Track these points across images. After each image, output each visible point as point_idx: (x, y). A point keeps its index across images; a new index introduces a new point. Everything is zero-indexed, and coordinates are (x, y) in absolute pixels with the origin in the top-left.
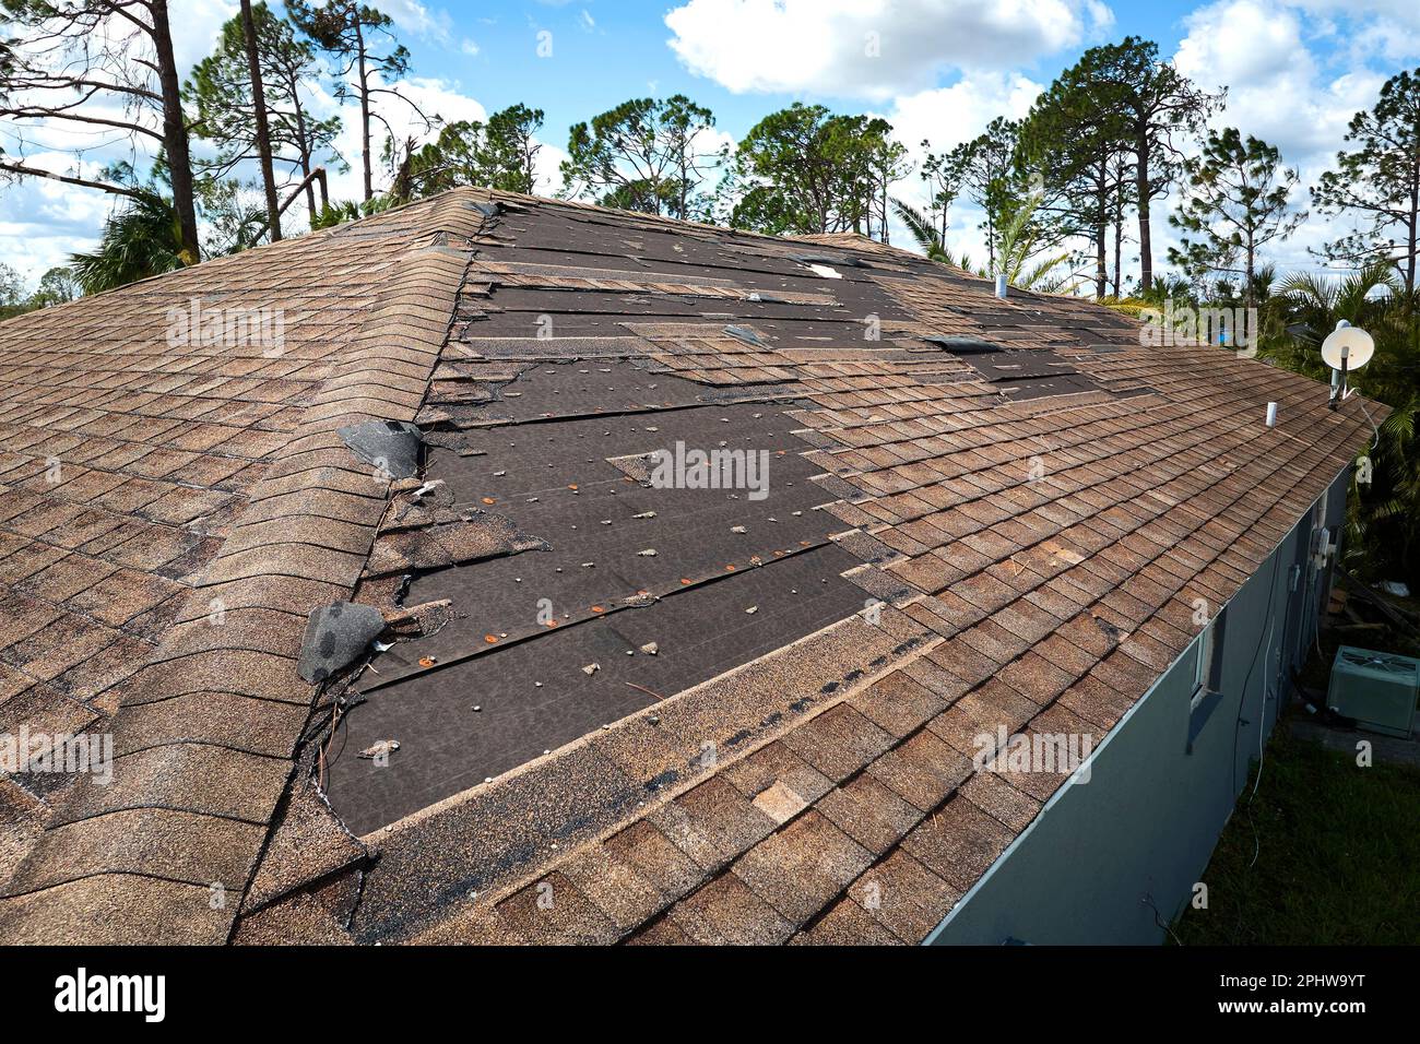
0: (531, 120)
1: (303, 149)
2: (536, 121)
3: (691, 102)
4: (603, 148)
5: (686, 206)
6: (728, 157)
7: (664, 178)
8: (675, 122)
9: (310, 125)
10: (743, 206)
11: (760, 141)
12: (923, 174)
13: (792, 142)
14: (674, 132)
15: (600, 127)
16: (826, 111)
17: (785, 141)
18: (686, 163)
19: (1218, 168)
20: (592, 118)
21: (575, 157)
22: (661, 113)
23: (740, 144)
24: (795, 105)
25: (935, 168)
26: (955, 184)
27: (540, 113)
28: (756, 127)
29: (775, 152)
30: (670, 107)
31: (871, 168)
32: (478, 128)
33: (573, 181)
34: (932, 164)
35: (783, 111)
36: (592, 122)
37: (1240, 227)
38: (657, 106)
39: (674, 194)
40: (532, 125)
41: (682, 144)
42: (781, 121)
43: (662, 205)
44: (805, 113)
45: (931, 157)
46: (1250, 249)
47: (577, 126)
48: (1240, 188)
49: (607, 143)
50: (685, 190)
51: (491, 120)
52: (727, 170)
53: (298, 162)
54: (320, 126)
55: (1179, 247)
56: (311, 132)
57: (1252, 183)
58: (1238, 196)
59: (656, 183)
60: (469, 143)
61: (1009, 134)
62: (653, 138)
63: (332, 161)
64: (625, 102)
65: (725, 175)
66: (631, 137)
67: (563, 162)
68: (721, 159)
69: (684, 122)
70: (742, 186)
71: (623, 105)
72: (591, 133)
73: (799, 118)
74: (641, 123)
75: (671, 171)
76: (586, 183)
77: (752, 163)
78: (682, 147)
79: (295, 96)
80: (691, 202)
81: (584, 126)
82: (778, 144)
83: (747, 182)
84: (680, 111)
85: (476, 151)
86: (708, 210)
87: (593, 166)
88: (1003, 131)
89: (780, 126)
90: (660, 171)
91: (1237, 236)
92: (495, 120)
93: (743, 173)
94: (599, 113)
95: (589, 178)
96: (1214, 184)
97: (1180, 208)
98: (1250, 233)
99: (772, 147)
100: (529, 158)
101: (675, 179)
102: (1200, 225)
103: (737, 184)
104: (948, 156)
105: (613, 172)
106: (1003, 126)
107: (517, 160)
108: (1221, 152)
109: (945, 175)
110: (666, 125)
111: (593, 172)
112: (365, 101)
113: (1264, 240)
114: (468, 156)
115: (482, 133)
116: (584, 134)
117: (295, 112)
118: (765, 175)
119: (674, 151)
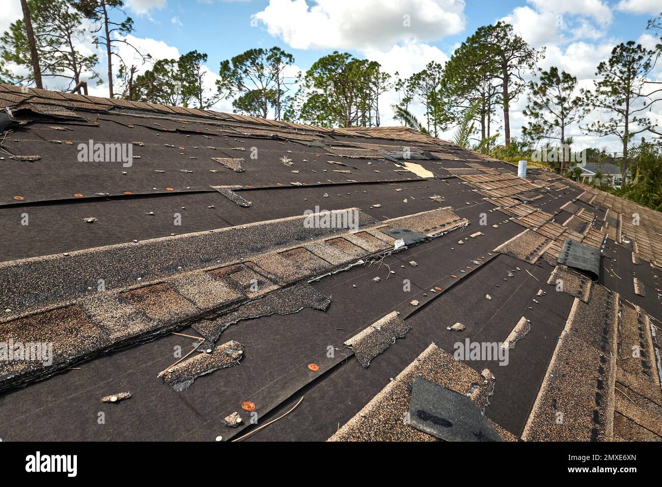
0: (201, 59)
1: (75, 71)
2: (204, 59)
3: (282, 50)
4: (237, 73)
5: (280, 103)
6: (301, 78)
7: (269, 89)
8: (274, 61)
9: (80, 58)
10: (308, 104)
11: (317, 71)
12: (396, 88)
13: (334, 71)
14: (273, 66)
15: (236, 62)
16: (350, 55)
17: (330, 71)
18: (280, 81)
19: (547, 87)
20: (231, 58)
21: (223, 77)
22: (267, 56)
23: (307, 72)
24: (335, 52)
25: (401, 85)
26: (412, 93)
27: (205, 55)
28: (315, 63)
29: (325, 76)
30: (271, 53)
31: (371, 85)
32: (174, 62)
33: (222, 90)
34: (400, 83)
35: (329, 56)
36: (232, 60)
37: (558, 116)
38: (265, 53)
39: (274, 97)
40: (202, 61)
41: (278, 72)
42: (328, 60)
43: (268, 102)
44: (340, 56)
45: (400, 80)
46: (563, 127)
47: (224, 62)
48: (557, 97)
49: (239, 71)
50: (279, 96)
51: (180, 58)
52: (300, 86)
53: (73, 79)
54: (86, 60)
55: (528, 126)
56: (81, 62)
57: (563, 94)
58: (556, 101)
59: (265, 91)
60: (169, 70)
61: (437, 69)
62: (262, 68)
63: (92, 78)
64: (248, 50)
65: (299, 88)
66: (252, 68)
67: (217, 80)
68: (297, 79)
69: (278, 61)
70: (308, 93)
71: (247, 51)
72: (231, 65)
73: (337, 59)
74: (257, 61)
75: (273, 85)
76: (229, 91)
77: (313, 82)
78: (277, 73)
79: (70, 43)
80: (282, 101)
81: (227, 62)
82: (327, 72)
83: (311, 91)
84: (276, 55)
85: (172, 74)
86: (291, 105)
87: (233, 82)
88: (434, 68)
89: (328, 62)
90: (267, 86)
91: (557, 121)
92: (182, 58)
93: (308, 87)
94: (235, 55)
95: (230, 88)
96: (545, 95)
97: (528, 107)
98: (563, 120)
99: (324, 74)
100: (200, 78)
101: (274, 89)
102: (538, 116)
103: (306, 92)
104: (408, 80)
105: (243, 86)
106: (434, 65)
107: (194, 79)
108: (549, 79)
109: (407, 89)
110: (270, 62)
111: (232, 85)
112: (109, 46)
113: (569, 123)
114: (168, 77)
115: (176, 65)
116: (228, 66)
117: (71, 51)
118: (320, 88)
119: (274, 75)
